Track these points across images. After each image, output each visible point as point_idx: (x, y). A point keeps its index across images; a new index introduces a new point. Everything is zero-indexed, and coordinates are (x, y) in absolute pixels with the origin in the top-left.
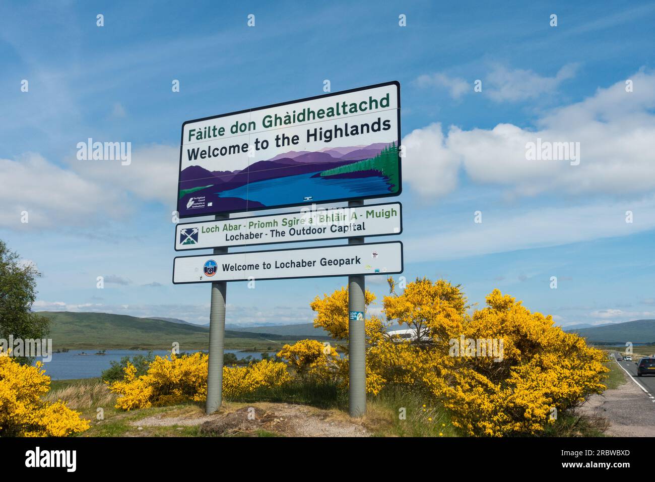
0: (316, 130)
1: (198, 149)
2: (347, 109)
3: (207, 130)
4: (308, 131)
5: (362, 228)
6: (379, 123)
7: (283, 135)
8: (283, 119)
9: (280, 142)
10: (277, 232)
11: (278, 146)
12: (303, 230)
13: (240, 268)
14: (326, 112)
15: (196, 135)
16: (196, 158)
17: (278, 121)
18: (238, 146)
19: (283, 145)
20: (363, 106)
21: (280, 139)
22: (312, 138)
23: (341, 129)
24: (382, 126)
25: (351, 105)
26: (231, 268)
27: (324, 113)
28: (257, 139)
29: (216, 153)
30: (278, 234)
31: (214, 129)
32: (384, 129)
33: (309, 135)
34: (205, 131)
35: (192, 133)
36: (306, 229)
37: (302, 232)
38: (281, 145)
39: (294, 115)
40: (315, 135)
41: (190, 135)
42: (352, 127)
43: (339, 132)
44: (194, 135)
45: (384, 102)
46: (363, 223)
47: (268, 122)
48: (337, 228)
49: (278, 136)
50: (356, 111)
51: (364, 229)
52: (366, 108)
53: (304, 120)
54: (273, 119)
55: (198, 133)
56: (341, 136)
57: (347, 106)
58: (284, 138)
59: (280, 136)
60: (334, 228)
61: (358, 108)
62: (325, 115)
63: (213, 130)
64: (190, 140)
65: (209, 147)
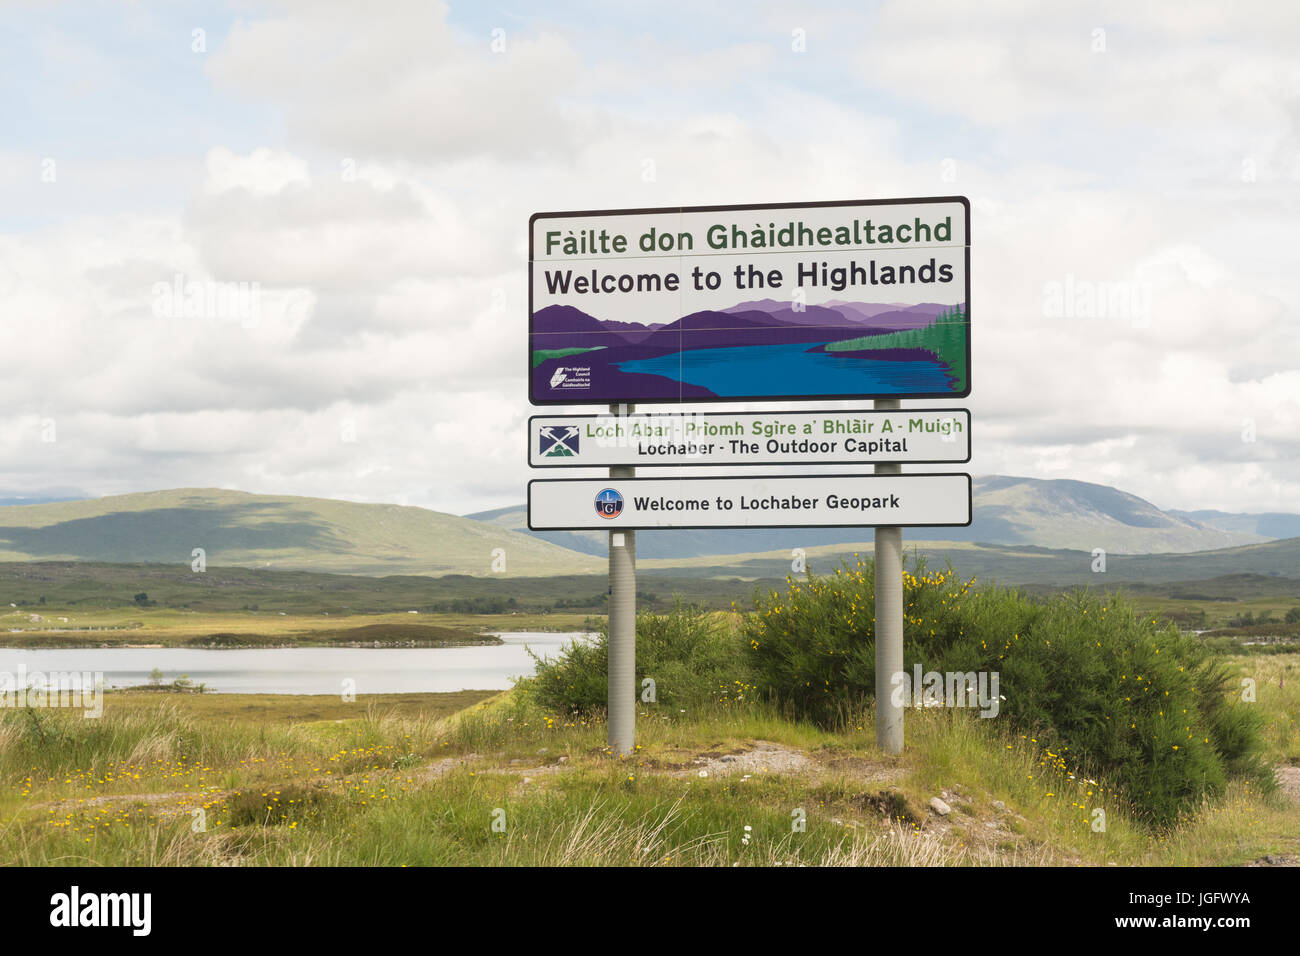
0: (814, 265)
1: (569, 273)
2: (875, 234)
3: (587, 237)
4: (801, 266)
5: (902, 448)
6: (932, 268)
7: (751, 267)
8: (750, 237)
9: (745, 280)
10: (742, 445)
11: (740, 286)
12: (794, 444)
13: (670, 505)
14: (835, 234)
15: (563, 244)
16: (564, 290)
17: (740, 238)
18: (656, 277)
19: (751, 286)
20: (904, 234)
21: (743, 273)
22: (808, 280)
23: (862, 271)
24: (938, 275)
25: (881, 228)
26: (652, 505)
27: (830, 235)
28: (697, 269)
29: (609, 284)
30: (744, 448)
31: (604, 237)
32: (941, 280)
33: (802, 274)
34: (583, 240)
35: (553, 238)
36: (798, 442)
37: (791, 447)
38: (747, 285)
39: (772, 233)
40: (813, 274)
41: (550, 243)
42: (883, 269)
43: (858, 275)
44: (558, 243)
45: (942, 232)
46: (904, 440)
47: (719, 237)
48: (857, 446)
49: (739, 268)
50: (890, 240)
51: (905, 450)
52: (909, 239)
53: (791, 243)
54: (729, 233)
55: (566, 240)
56: (864, 282)
57: (873, 228)
58: (752, 274)
59: (744, 269)
60: (851, 445)
61: (894, 236)
62: (833, 240)
63: (600, 238)
64: (549, 252)
65: (594, 272)
